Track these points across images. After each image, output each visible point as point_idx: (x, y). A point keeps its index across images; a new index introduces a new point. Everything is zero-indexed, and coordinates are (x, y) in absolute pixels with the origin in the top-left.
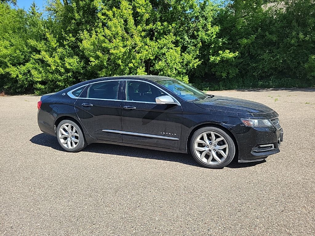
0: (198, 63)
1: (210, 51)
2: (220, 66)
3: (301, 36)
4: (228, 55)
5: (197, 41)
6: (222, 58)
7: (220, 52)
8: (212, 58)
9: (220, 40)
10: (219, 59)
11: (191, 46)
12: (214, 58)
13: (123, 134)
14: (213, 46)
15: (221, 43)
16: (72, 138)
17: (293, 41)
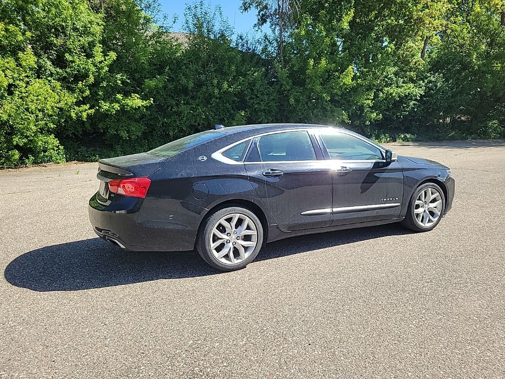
0: (90, 111)
1: (100, 93)
2: (112, 119)
3: (225, 86)
4: (136, 101)
5: (66, 72)
6: (123, 107)
7: (119, 96)
8: (105, 106)
9: (119, 76)
10: (117, 106)
11: (54, 79)
12: (108, 104)
13: (333, 213)
14: (105, 84)
15: (120, 82)
16: (237, 241)
17: (216, 91)
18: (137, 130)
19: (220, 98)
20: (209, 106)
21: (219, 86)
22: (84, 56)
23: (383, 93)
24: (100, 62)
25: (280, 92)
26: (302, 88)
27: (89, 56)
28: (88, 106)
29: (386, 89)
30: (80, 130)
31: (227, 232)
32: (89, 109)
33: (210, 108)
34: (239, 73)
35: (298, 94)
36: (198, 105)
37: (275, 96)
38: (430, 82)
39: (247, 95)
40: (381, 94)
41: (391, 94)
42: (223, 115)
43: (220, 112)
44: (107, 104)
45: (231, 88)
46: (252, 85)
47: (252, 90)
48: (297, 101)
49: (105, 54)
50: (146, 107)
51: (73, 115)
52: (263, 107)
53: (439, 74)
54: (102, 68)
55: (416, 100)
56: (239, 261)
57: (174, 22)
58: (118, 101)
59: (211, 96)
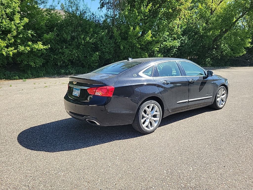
1: (19, 41)
2: (25, 56)
4: (40, 46)
6: (32, 49)
7: (30, 43)
8: (21, 48)
9: (30, 32)
10: (28, 49)
13: (189, 102)
14: (21, 36)
15: (30, 35)
16: (151, 118)
17: (83, 42)
18: (39, 62)
19: (84, 45)
20: (79, 49)
21: (84, 39)
22: (9, 20)
23: (163, 45)
24: (18, 24)
25: (115, 43)
26: (126, 41)
27: (12, 20)
28: (13, 48)
29: (164, 43)
30: (6, 62)
31: (147, 114)
32: (14, 50)
33: (80, 50)
34: (95, 32)
35: (124, 44)
36: (73, 49)
37: (113, 45)
38: (182, 40)
39: (99, 44)
40: (162, 45)
41: (167, 45)
42: (86, 54)
43: (84, 53)
44: (23, 48)
45: (91, 40)
46: (101, 39)
47: (101, 41)
48: (124, 48)
49: (21, 19)
50: (46, 49)
51: (4, 53)
52: (107, 51)
53: (186, 36)
54: (20, 27)
55: (177, 48)
56: (152, 128)
57: (58, 3)
58: (29, 46)
59: (80, 44)
